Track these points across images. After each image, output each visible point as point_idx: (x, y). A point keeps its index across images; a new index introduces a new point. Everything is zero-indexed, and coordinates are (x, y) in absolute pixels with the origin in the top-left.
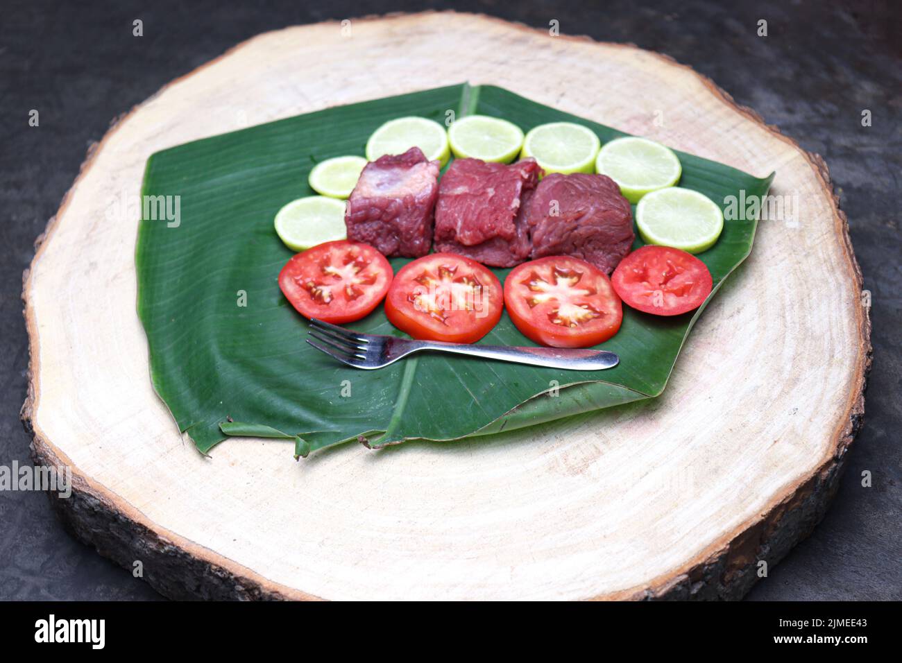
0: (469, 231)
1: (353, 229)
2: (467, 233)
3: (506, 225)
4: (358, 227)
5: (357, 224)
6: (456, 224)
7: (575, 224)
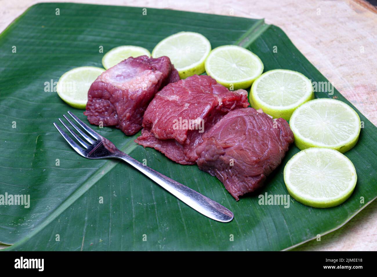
0: (159, 129)
1: (92, 101)
2: (158, 130)
3: (180, 134)
4: (95, 100)
5: (95, 99)
6: (154, 120)
7: (222, 151)
